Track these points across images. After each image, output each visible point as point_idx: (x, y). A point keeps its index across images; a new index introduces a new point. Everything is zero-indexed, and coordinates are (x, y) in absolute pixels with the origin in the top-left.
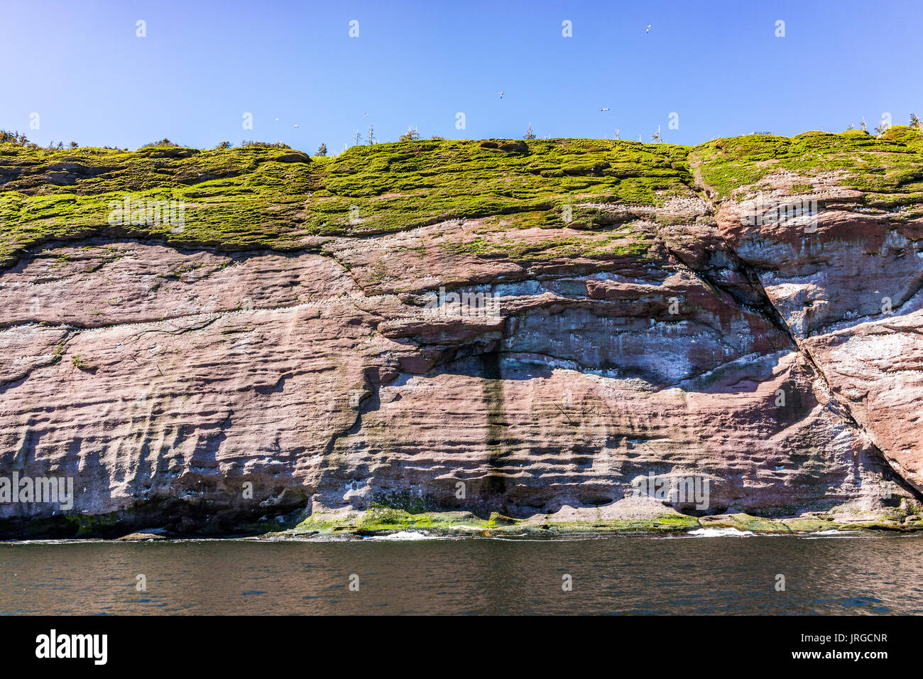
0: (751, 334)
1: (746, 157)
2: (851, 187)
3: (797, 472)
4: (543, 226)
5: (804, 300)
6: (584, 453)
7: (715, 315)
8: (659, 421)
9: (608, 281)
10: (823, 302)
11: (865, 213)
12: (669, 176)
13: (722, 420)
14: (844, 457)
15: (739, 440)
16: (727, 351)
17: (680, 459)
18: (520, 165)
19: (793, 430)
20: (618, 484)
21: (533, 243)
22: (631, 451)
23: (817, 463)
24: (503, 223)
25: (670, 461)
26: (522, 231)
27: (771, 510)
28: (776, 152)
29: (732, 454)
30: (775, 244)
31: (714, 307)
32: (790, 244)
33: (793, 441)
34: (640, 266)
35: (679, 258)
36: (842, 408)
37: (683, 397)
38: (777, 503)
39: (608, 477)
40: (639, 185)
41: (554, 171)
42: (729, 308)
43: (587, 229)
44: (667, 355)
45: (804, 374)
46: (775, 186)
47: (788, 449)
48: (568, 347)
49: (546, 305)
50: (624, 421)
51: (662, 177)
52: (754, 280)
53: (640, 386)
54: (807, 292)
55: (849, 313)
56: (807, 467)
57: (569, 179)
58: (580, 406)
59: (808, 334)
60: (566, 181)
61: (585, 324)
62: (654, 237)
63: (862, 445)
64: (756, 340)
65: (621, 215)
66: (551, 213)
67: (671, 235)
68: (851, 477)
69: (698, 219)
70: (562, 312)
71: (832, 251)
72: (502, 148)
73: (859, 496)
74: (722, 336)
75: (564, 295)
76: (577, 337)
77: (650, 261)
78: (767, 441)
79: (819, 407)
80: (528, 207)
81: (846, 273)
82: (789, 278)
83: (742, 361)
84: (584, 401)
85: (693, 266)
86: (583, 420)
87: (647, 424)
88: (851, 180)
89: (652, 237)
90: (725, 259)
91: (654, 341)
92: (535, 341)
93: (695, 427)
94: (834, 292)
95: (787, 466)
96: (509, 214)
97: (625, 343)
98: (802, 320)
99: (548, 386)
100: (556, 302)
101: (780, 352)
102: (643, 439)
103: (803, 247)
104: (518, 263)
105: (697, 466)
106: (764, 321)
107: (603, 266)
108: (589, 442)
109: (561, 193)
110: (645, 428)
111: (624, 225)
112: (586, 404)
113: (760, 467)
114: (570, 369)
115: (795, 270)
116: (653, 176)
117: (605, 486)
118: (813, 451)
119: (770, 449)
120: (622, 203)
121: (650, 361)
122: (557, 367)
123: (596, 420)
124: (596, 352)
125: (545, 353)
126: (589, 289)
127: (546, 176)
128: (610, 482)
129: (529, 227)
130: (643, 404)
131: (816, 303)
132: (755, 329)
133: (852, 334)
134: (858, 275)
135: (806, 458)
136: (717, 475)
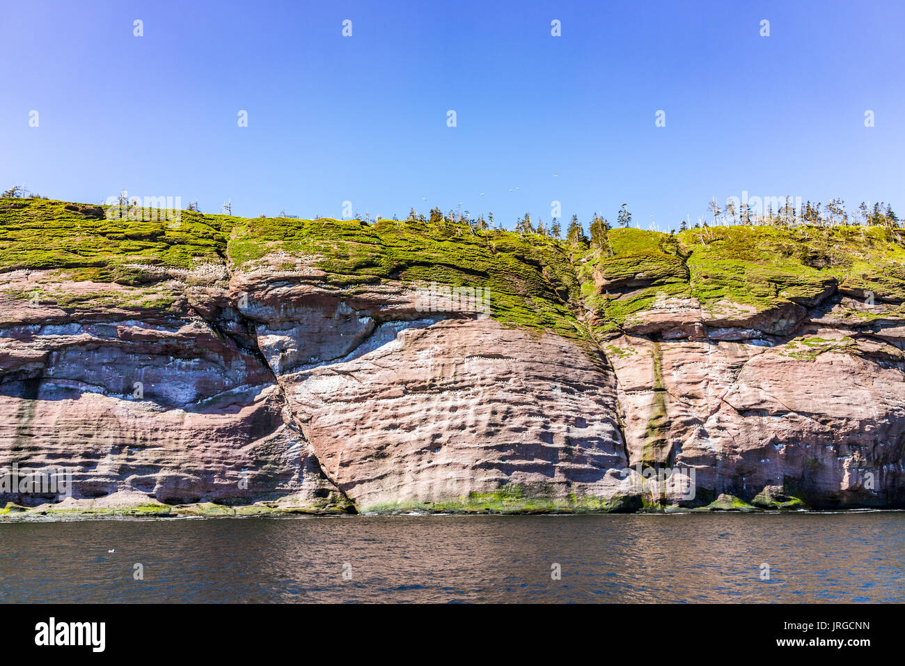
0: (246, 370)
1: (263, 237)
2: (320, 268)
3: (256, 473)
4: (95, 280)
5: (281, 347)
6: (91, 458)
7: (219, 355)
8: (159, 435)
9: (135, 327)
10: (293, 350)
11: (325, 288)
12: (209, 245)
13: (207, 434)
14: (294, 462)
15: (217, 449)
16: (227, 382)
17: (168, 463)
18: (93, 227)
19: (260, 442)
20: (114, 481)
21: (80, 294)
22: (130, 457)
23: (273, 466)
24: (63, 275)
25: (160, 465)
26: (77, 283)
27: (234, 500)
28: (286, 235)
29: (209, 459)
30: (265, 306)
31: (218, 350)
32: (274, 307)
33: (258, 451)
34: (162, 317)
35: (197, 312)
36: (298, 427)
37: (183, 417)
38: (238, 494)
39: (107, 476)
40: (183, 251)
41: (118, 235)
42: (229, 351)
43: (129, 285)
44: (179, 384)
45: (277, 401)
46: (271, 263)
47: (253, 456)
48: (99, 376)
49: (83, 344)
50: (129, 434)
51: (203, 246)
52: (252, 330)
53: (151, 408)
54: (283, 342)
55: (313, 359)
56: (265, 469)
57: (127, 242)
58: (96, 422)
59: (282, 373)
60: (124, 244)
61: (116, 359)
62: (181, 294)
63: (308, 454)
64: (249, 375)
65: (159, 276)
66: (104, 270)
67: (193, 294)
68: (296, 476)
69: (217, 282)
70: (98, 348)
71: (302, 314)
72: (81, 211)
73: (300, 490)
74: (226, 371)
75: (99, 336)
76: (108, 369)
77: (171, 313)
78: (239, 450)
79: (284, 426)
80: (86, 264)
81: (311, 330)
82: (274, 331)
83: (236, 390)
84: (101, 418)
85: (207, 318)
86: (96, 433)
87: (148, 436)
88: (322, 263)
89: (179, 294)
90: (232, 314)
91: (170, 374)
92: (72, 371)
93: (186, 439)
94: (303, 343)
95: (250, 468)
96: (70, 268)
97: (146, 374)
98: (278, 362)
99: (73, 407)
100: (91, 341)
101: (265, 385)
102: (143, 447)
103: (282, 310)
104: (63, 310)
105: (180, 468)
106: (256, 361)
107: (132, 316)
108: (97, 450)
109: (118, 254)
110: (145, 440)
111: (160, 283)
112: (101, 420)
113: (230, 469)
114: (97, 393)
115: (279, 325)
116: (196, 245)
117: (103, 483)
118: (272, 458)
119: (240, 456)
120: (163, 265)
121: (164, 388)
122: (86, 391)
123: (107, 433)
124: (122, 380)
125: (81, 380)
126: (119, 332)
127: (110, 238)
128: (108, 480)
129: (83, 280)
130: (149, 421)
131: (289, 351)
132: (250, 367)
133: (311, 374)
134: (320, 332)
135: (265, 462)
136: (194, 475)
